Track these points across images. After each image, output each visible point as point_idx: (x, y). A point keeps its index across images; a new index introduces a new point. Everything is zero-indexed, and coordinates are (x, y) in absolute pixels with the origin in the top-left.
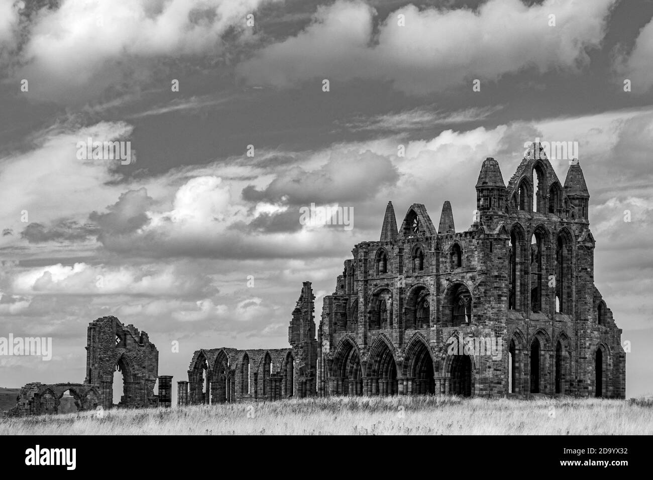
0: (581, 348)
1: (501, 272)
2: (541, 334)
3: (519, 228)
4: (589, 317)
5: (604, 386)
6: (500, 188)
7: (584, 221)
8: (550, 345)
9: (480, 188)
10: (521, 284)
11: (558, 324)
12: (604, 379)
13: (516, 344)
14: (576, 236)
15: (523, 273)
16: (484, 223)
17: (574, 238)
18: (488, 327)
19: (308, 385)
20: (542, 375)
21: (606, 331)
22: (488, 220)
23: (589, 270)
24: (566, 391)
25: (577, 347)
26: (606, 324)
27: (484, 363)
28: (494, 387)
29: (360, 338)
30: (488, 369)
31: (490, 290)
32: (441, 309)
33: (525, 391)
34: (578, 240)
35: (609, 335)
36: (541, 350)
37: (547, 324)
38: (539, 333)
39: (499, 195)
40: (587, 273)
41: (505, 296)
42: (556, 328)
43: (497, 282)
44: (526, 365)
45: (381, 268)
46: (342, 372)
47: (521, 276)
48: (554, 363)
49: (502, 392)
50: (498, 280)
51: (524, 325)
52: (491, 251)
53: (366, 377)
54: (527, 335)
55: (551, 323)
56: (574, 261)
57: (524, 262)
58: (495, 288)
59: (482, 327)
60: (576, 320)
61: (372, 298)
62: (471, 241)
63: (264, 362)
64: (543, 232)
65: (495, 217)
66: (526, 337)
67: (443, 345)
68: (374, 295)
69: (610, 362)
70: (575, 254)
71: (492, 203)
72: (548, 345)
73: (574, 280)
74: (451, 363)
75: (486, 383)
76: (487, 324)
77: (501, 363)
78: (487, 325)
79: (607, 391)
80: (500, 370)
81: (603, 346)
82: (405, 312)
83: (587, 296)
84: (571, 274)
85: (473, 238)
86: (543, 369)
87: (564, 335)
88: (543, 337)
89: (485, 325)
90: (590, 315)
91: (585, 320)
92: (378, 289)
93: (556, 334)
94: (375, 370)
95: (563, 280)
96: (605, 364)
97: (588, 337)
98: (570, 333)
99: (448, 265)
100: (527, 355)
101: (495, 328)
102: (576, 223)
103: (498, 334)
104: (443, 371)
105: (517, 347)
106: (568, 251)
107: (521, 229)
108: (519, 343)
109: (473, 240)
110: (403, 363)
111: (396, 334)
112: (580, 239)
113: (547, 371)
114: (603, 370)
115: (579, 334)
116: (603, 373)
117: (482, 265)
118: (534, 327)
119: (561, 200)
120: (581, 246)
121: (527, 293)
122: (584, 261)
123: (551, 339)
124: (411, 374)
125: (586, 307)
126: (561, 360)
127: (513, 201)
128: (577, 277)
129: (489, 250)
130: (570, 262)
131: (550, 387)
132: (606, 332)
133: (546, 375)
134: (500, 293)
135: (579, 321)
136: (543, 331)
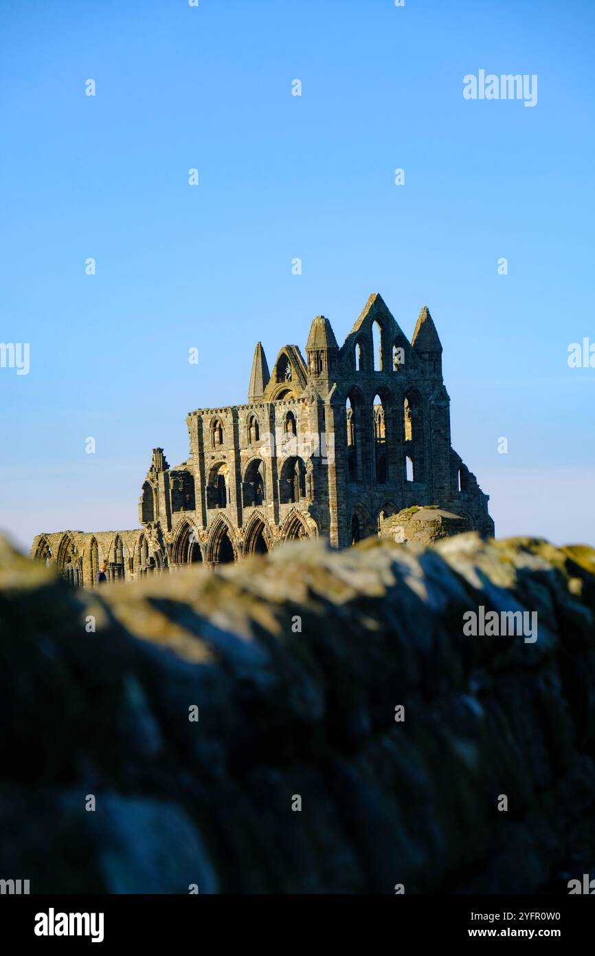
2: (389, 506)
6: (334, 349)
7: (436, 377)
9: (310, 350)
10: (363, 453)
15: (364, 440)
16: (315, 388)
21: (469, 498)
23: (443, 431)
29: (198, 518)
32: (278, 484)
35: (472, 503)
37: (396, 495)
40: (441, 435)
45: (217, 439)
47: (363, 444)
51: (367, 498)
52: (324, 419)
54: (372, 508)
55: (400, 494)
56: (426, 423)
60: (431, 489)
61: (209, 473)
62: (304, 409)
63: (114, 547)
65: (327, 381)
68: (211, 470)
70: (427, 416)
73: (427, 444)
76: (323, 499)
78: (323, 501)
82: (243, 488)
83: (441, 461)
85: (306, 405)
90: (446, 482)
91: (440, 488)
92: (215, 462)
94: (216, 553)
102: (427, 380)
105: (361, 523)
106: (418, 412)
108: (364, 518)
109: (307, 407)
111: (234, 514)
112: (431, 398)
120: (432, 405)
122: (437, 422)
125: (442, 473)
127: (349, 362)
128: (429, 440)
132: (469, 500)
136: (390, 503)
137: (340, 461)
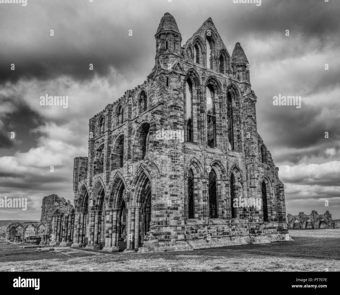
0: (251, 179)
1: (176, 102)
2: (217, 166)
3: (195, 74)
4: (256, 154)
5: (269, 211)
6: (176, 34)
7: (247, 82)
8: (225, 175)
10: (198, 121)
11: (231, 159)
12: (269, 205)
13: (194, 173)
14: (241, 92)
15: (199, 112)
16: (161, 61)
17: (240, 94)
18: (164, 154)
19: (69, 218)
20: (220, 201)
21: (268, 167)
22: (165, 59)
23: (253, 117)
24: (241, 215)
25: (248, 178)
26: (268, 163)
27: (160, 189)
28: (170, 213)
29: (88, 182)
30: (164, 195)
31: (167, 120)
32: (132, 148)
33: (204, 216)
34: (244, 96)
35: (270, 171)
36: (218, 180)
37: (222, 157)
38: (216, 164)
39: (175, 40)
40: (252, 119)
41: (181, 125)
42: (229, 162)
43: (172, 111)
44: (204, 192)
45: (102, 131)
46: (83, 208)
48: (229, 191)
49: (179, 218)
50: (173, 110)
51: (201, 156)
52: (167, 85)
53: (90, 210)
54: (205, 165)
55: (225, 157)
56: (241, 111)
57: (200, 103)
58: (171, 116)
59: (158, 153)
60: (246, 157)
61: (97, 152)
62: (152, 84)
64: (216, 84)
65: (171, 56)
66: (204, 167)
67: (133, 178)
68: (98, 150)
69: (272, 192)
70: (242, 106)
71: (169, 45)
72: (223, 175)
73: (242, 125)
74: (140, 193)
75: (161, 209)
76: (163, 150)
77: (177, 188)
78: (164, 152)
79: (272, 215)
80: (177, 196)
81: (267, 179)
82: (112, 157)
84: (240, 121)
86: (220, 196)
87: (236, 168)
88: (219, 169)
89: (162, 151)
92: (100, 145)
93: (230, 166)
94: (97, 205)
95: (234, 125)
96: (269, 194)
97: (256, 170)
98: (241, 166)
99: (137, 111)
100: (205, 183)
101: (172, 154)
102: (241, 83)
103: (174, 159)
104: (133, 201)
105: (195, 176)
106: (236, 103)
107: (197, 75)
108: (198, 172)
110: (109, 198)
112: (245, 94)
113: (223, 198)
114: (268, 198)
115: (248, 168)
116: (268, 200)
117: (159, 97)
118: (210, 158)
119: (229, 64)
120: (246, 99)
121: (204, 129)
123: (226, 170)
124: (116, 207)
125: (253, 145)
126: (235, 190)
127: (189, 52)
128: (244, 123)
129: (166, 84)
130: (238, 112)
131: (227, 212)
132: (268, 169)
133: (223, 202)
134: (176, 121)
135: (248, 157)
136: (218, 163)
137: (180, 119)
